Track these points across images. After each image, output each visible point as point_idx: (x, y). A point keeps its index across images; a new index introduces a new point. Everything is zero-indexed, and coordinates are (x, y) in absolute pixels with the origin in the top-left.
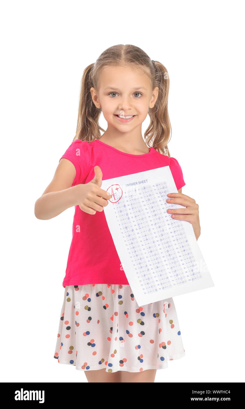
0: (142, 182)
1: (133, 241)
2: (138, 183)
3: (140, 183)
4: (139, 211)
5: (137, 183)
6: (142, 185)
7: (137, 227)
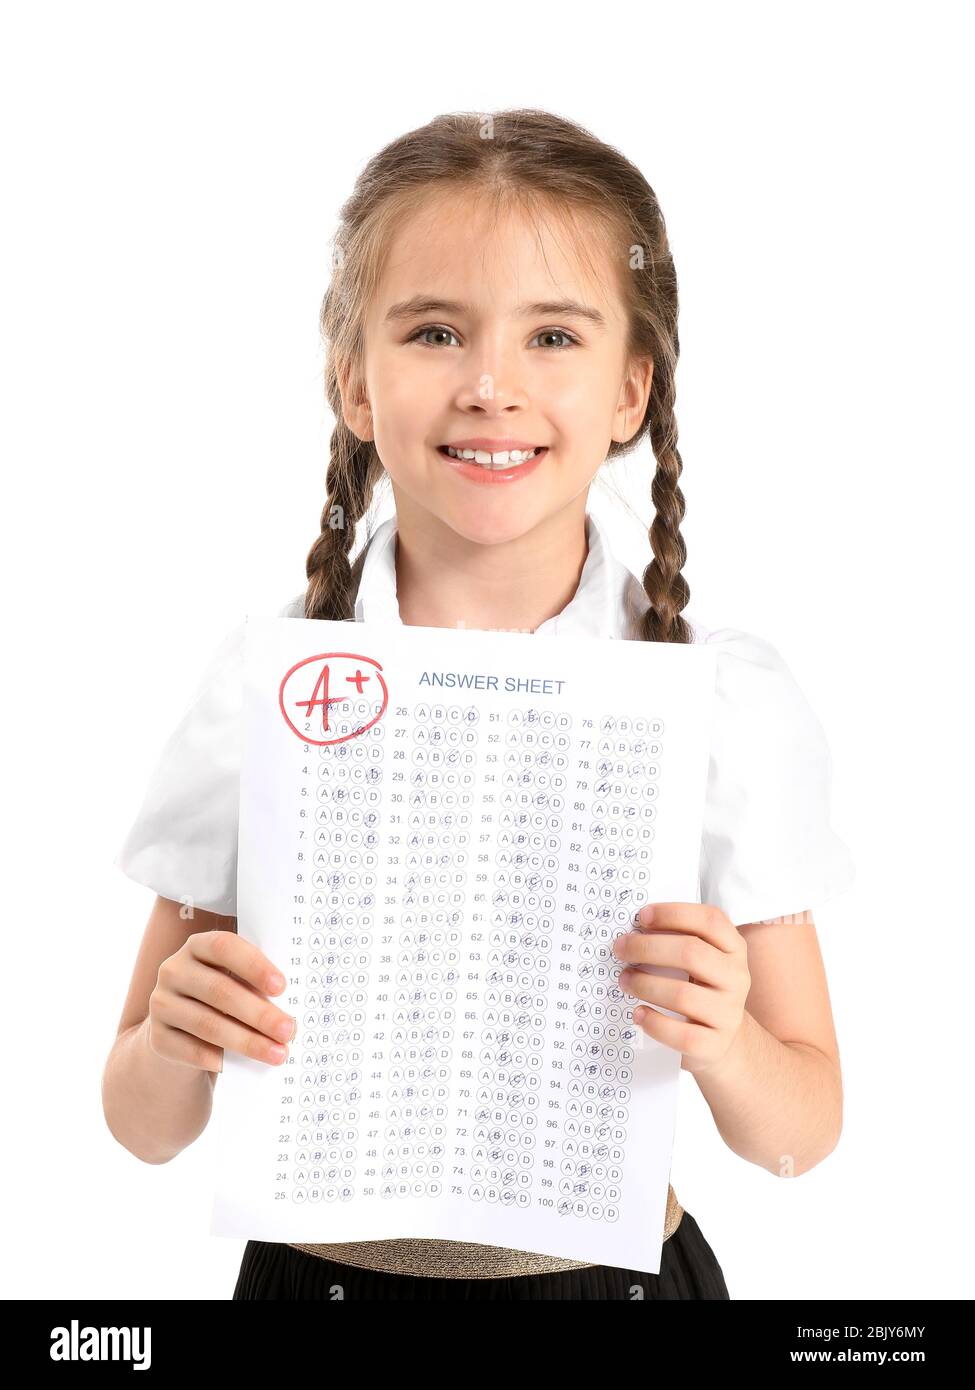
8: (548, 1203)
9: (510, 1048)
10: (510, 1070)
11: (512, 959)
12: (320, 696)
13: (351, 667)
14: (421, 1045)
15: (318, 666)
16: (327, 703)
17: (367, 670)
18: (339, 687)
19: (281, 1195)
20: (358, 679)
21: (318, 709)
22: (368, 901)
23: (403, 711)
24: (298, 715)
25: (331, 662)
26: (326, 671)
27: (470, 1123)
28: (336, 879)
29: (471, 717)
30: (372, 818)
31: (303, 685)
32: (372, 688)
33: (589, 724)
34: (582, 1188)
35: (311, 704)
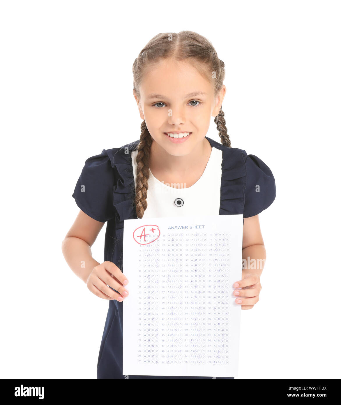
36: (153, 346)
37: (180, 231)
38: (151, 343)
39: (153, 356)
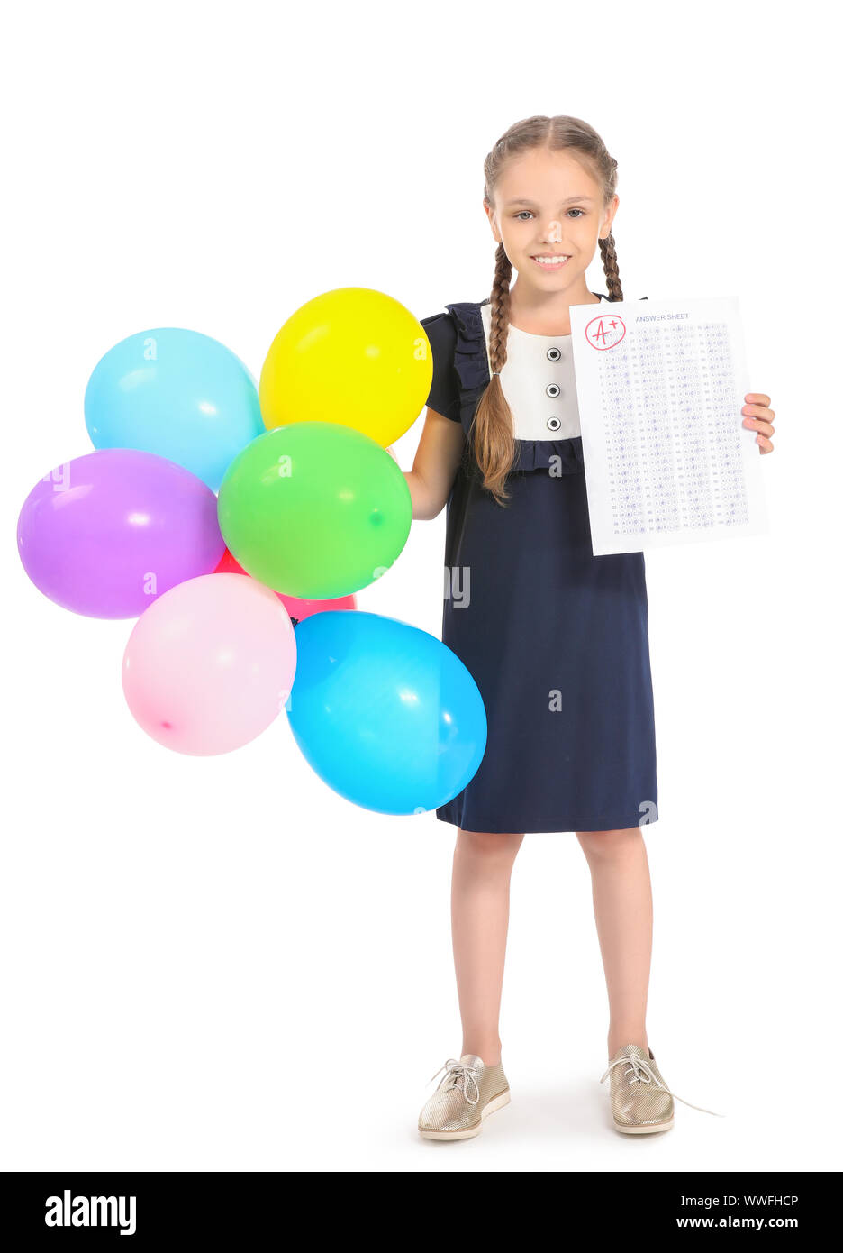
0: (677, 316)
1: (623, 429)
2: (666, 318)
3: (671, 317)
4: (655, 372)
5: (663, 317)
6: (676, 322)
7: (642, 402)
8: (722, 522)
9: (696, 463)
10: (697, 471)
11: (690, 427)
12: (601, 332)
13: (610, 320)
14: (662, 466)
15: (599, 321)
16: (603, 334)
17: (616, 320)
18: (607, 328)
19: (617, 532)
20: (614, 324)
21: (601, 337)
22: (630, 407)
23: (632, 333)
24: (593, 340)
25: (602, 319)
26: (601, 322)
27: (685, 496)
28: (617, 400)
29: (657, 331)
30: (627, 375)
31: (594, 329)
32: (619, 326)
33: (700, 328)
34: (733, 513)
35: (598, 335)
36: (634, 506)
37: (653, 324)
38: (630, 502)
39: (635, 522)
